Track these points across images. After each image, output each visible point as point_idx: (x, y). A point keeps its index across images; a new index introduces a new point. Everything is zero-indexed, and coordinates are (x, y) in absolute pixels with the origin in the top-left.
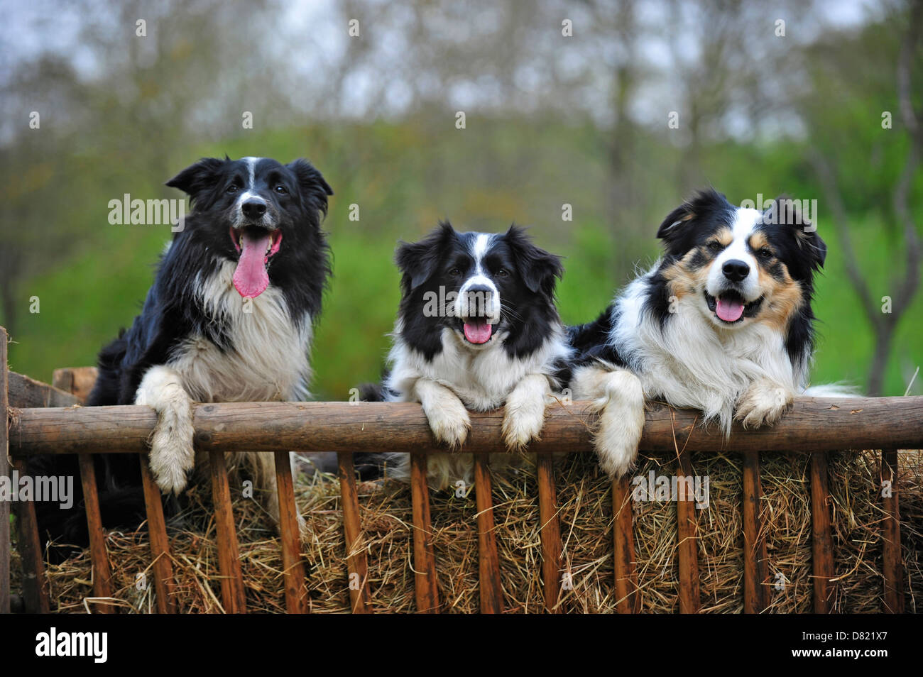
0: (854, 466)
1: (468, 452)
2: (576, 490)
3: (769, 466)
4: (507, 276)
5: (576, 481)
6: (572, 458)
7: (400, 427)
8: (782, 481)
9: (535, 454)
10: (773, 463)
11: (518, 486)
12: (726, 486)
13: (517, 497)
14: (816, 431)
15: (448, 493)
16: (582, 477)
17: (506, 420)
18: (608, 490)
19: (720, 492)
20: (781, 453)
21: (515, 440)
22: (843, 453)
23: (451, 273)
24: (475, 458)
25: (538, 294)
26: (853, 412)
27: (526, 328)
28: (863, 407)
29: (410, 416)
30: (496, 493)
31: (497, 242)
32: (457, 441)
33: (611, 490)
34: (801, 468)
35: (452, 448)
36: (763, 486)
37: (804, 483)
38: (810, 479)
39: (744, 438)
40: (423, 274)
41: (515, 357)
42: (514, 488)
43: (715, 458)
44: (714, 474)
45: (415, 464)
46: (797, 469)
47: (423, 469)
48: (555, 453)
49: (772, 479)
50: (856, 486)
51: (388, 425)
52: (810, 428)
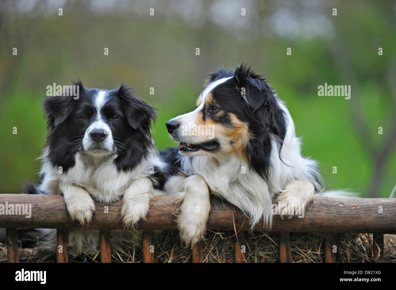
0: (354, 244)
1: (97, 229)
2: (168, 256)
3: (297, 242)
4: (118, 119)
5: (168, 249)
6: (166, 234)
7: (50, 211)
8: (306, 252)
9: (141, 231)
10: (299, 240)
11: (129, 253)
12: (268, 255)
13: (128, 260)
14: (329, 220)
15: (82, 258)
16: (172, 247)
17: (123, 206)
18: (189, 256)
19: (264, 259)
20: (305, 234)
21: (130, 220)
22: (346, 235)
23: (80, 117)
24: (101, 233)
25: (138, 130)
26: (354, 208)
27: (129, 153)
28: (361, 204)
29: (58, 204)
30: (114, 257)
31: (111, 97)
32: (85, 219)
33: (191, 257)
34: (318, 244)
35: (81, 225)
36: (293, 256)
37: (320, 255)
38: (324, 252)
39: (280, 223)
40: (62, 116)
41: (122, 171)
42: (126, 254)
43: (261, 236)
44: (260, 246)
45: (60, 237)
46: (316, 245)
47: (65, 241)
48: (155, 231)
49: (299, 251)
50: (355, 258)
51: (42, 210)
52: (325, 217)
